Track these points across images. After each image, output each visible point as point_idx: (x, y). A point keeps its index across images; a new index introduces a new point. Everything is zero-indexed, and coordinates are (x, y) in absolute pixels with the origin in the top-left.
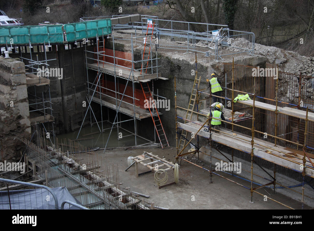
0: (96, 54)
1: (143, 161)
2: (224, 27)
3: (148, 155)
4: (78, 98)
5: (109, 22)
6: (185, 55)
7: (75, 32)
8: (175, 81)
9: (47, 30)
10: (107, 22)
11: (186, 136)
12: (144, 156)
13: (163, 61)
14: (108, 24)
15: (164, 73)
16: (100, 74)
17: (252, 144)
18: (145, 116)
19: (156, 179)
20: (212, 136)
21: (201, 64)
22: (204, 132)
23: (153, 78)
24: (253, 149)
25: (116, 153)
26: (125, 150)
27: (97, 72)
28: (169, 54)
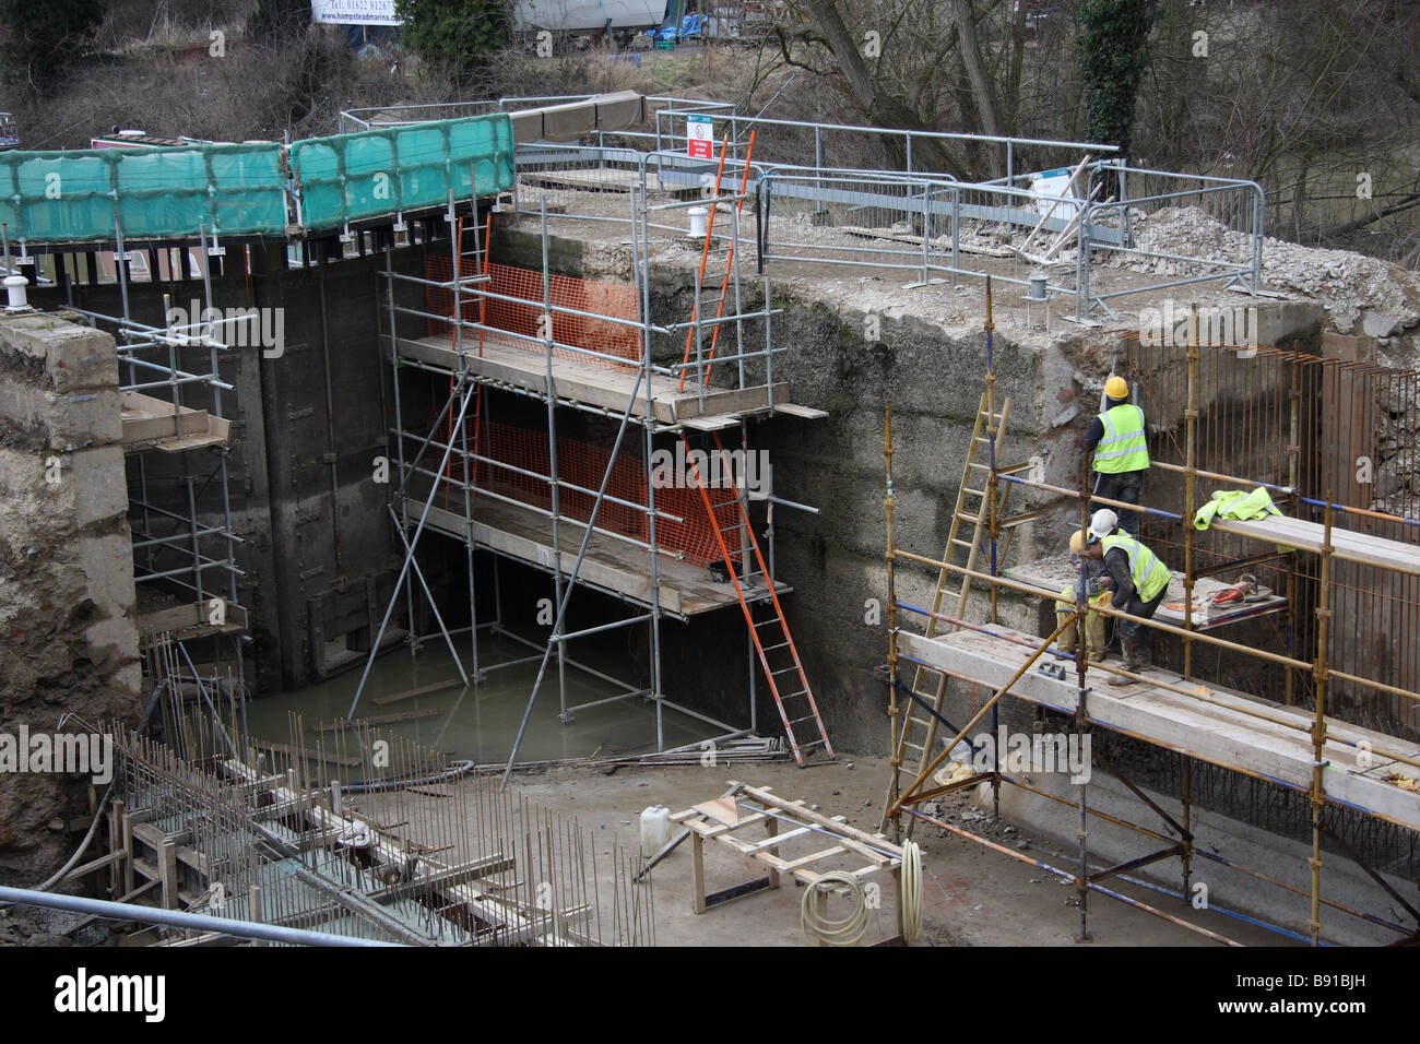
0: (449, 293)
1: (730, 830)
2: (1096, 155)
3: (753, 798)
4: (346, 510)
5: (503, 130)
6: (915, 295)
7: (343, 178)
8: (865, 422)
9: (203, 167)
10: (495, 132)
11: (936, 699)
12: (734, 806)
13: (797, 325)
14: (495, 139)
15: (804, 384)
16: (466, 391)
17: (1318, 743)
18: (708, 600)
19: (810, 922)
20: (1088, 702)
21: (1005, 336)
22: (1045, 682)
23: (748, 411)
24: (1320, 769)
25: (567, 786)
26: (608, 774)
27: (447, 381)
28: (829, 290)
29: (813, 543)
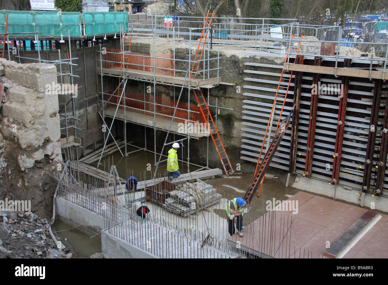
0: (121, 55)
4: (90, 113)
5: (126, 16)
7: (94, 23)
13: (224, 62)
14: (124, 18)
29: (227, 118)
